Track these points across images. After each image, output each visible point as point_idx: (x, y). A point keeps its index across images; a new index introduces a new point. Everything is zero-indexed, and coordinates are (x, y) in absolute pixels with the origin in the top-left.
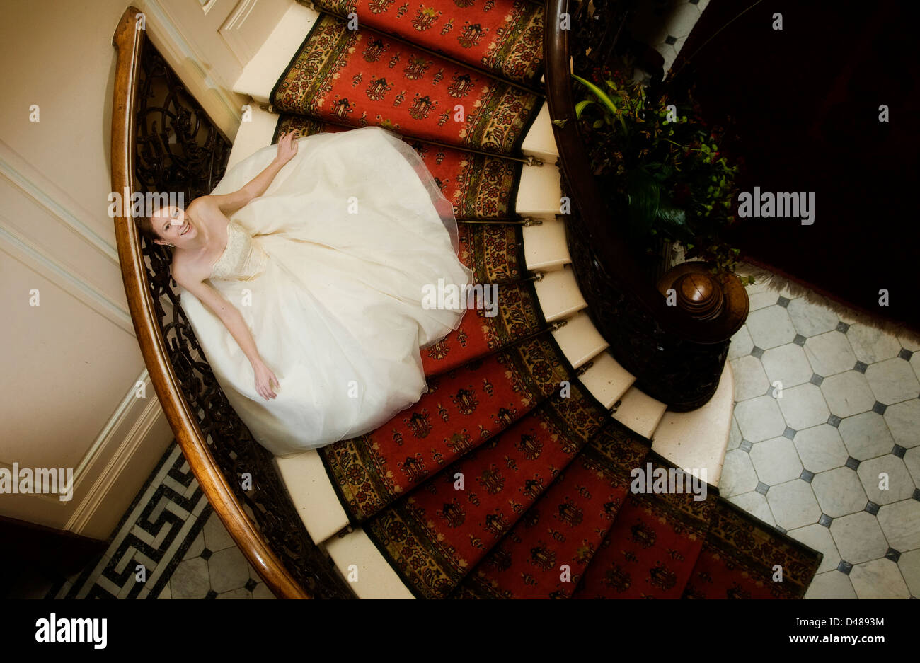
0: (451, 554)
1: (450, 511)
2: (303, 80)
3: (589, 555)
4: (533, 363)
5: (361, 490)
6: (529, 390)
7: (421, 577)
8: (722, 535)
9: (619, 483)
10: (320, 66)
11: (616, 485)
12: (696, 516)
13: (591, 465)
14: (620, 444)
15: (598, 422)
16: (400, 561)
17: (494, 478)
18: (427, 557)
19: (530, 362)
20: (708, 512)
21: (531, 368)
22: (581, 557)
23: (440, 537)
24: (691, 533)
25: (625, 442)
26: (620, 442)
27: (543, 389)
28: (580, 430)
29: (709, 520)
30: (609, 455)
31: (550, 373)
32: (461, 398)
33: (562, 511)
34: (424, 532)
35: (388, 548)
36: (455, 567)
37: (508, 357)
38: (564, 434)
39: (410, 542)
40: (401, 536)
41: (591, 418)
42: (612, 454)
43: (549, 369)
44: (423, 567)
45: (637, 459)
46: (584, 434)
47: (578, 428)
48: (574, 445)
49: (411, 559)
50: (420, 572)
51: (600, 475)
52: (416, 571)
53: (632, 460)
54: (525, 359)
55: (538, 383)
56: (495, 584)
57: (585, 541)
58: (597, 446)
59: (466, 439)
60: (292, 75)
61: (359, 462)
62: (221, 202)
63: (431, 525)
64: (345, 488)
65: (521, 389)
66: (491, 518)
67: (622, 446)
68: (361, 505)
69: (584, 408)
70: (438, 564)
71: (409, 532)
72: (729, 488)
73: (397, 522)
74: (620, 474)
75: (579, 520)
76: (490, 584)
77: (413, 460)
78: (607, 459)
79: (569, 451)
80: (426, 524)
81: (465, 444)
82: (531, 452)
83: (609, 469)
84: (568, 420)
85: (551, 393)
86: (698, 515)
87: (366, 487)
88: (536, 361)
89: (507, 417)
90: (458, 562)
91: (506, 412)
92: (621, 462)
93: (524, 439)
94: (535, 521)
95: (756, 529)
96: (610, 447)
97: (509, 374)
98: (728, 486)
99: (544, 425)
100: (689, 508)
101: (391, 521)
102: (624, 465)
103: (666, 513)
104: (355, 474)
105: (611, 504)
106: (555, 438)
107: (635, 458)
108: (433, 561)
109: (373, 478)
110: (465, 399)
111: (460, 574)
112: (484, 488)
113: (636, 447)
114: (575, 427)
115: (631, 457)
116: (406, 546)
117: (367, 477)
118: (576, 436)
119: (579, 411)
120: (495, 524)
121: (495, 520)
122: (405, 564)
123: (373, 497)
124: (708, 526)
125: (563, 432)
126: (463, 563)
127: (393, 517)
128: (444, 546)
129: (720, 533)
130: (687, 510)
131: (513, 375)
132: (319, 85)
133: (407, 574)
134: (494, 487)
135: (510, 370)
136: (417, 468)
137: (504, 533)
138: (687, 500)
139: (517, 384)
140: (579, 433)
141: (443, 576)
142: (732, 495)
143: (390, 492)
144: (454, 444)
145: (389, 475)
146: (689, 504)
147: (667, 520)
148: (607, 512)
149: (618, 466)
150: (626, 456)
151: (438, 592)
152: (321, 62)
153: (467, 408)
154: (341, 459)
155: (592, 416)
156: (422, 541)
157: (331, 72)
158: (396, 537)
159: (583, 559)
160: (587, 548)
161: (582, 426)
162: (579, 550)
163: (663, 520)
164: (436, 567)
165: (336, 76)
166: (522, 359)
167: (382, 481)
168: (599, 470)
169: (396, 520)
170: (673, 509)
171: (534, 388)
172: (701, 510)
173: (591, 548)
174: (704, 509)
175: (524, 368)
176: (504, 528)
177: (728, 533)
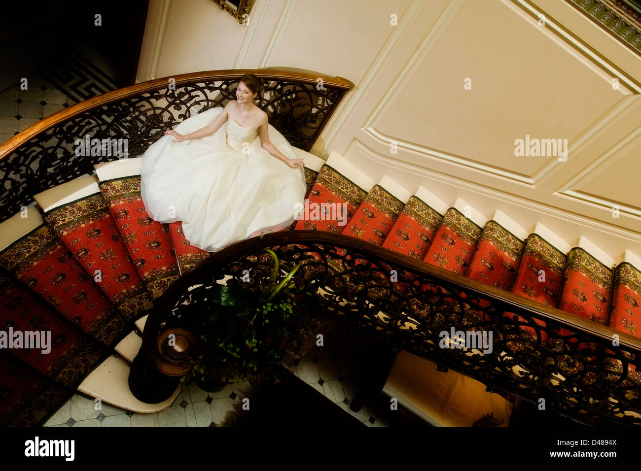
0: (72, 229)
1: (96, 233)
2: (333, 179)
3: (53, 303)
4: (168, 281)
5: (117, 189)
6: (152, 276)
7: (64, 213)
8: (48, 392)
9: (92, 327)
10: (340, 188)
11: (91, 325)
12: (62, 372)
13: (106, 314)
14: (114, 331)
15: (128, 316)
16: (75, 205)
17: (109, 257)
18: (74, 217)
19: (168, 280)
20: (63, 380)
21: (165, 280)
22: (53, 298)
23: (83, 225)
24: (52, 368)
25: (115, 334)
26: (116, 331)
27: (152, 284)
28: (126, 304)
29: (58, 380)
30: (110, 324)
31: (160, 289)
32: (156, 243)
33: (83, 293)
34: (88, 219)
35: (84, 201)
36: (64, 229)
37: (174, 270)
38: (126, 296)
39: (85, 211)
40: (89, 208)
41: (131, 311)
42: (110, 326)
43: (162, 288)
44: (69, 215)
45: (103, 339)
46: (123, 306)
47: (127, 304)
48: (117, 300)
49: (75, 210)
50: (67, 212)
51: (99, 317)
52: (67, 211)
53: (104, 336)
54: (171, 278)
55: (156, 282)
56: (51, 253)
57: (62, 302)
58: (117, 319)
59: (132, 241)
60: (336, 175)
61: (132, 190)
62: (264, 128)
63: (91, 222)
64: (120, 182)
65: (154, 272)
66: (86, 251)
67: (113, 332)
68: (109, 188)
69: (138, 309)
70: (68, 222)
71: (90, 212)
72: (77, 402)
73: (97, 208)
74: (97, 328)
75: (75, 301)
76: (52, 250)
77: (126, 214)
78: (108, 323)
79: (115, 297)
80: (92, 220)
81: (130, 240)
82: (119, 278)
83: (101, 323)
84: (133, 300)
85: (149, 289)
86: (62, 374)
87: (118, 191)
88: (168, 283)
89: (139, 263)
90: (67, 231)
91: (143, 263)
92: (104, 330)
93: (128, 276)
94: (81, 279)
95: (45, 413)
96: (115, 325)
97: (164, 268)
98: (78, 402)
99: (133, 287)
100: (68, 370)
101: (99, 205)
102: (102, 331)
103: (68, 356)
104: (126, 188)
105: (80, 320)
106: (125, 291)
107: (104, 338)
108: (71, 220)
109: (122, 195)
110: (155, 244)
111: (60, 231)
112: (105, 251)
113: (111, 339)
114: (128, 302)
115: (105, 335)
116: (83, 209)
117: (123, 192)
118: (122, 303)
119: (137, 306)
120: (83, 253)
121: (85, 253)
122: (73, 207)
123: (111, 193)
124: (54, 379)
125: (127, 296)
126: (65, 233)
127: (101, 206)
128: (78, 226)
129: (49, 391)
130: (67, 368)
131: (163, 270)
132: (330, 185)
133: (67, 207)
134: (104, 256)
135: (166, 269)
136: (122, 216)
137: (77, 257)
138: (73, 369)
139: (157, 271)
140: (124, 304)
141: (61, 223)
142: (72, 403)
143: (112, 201)
144: (130, 235)
145: (122, 202)
146: (70, 370)
147: (64, 356)
148: (76, 317)
149: (102, 328)
150: (106, 333)
151: (53, 219)
152: (342, 188)
153: (150, 245)
154: (136, 183)
155: (132, 313)
156: (84, 217)
157: (336, 192)
158: (89, 206)
159: (52, 299)
160: (57, 303)
161: (128, 306)
162: (58, 298)
163: (65, 353)
164: (67, 220)
165: (334, 193)
166: (171, 276)
167: (119, 199)
168: (102, 317)
169: (99, 207)
170: (70, 361)
171: (153, 279)
172: (65, 376)
173: (57, 304)
174: (65, 378)
175: (166, 276)
176: (79, 257)
177: (48, 396)
